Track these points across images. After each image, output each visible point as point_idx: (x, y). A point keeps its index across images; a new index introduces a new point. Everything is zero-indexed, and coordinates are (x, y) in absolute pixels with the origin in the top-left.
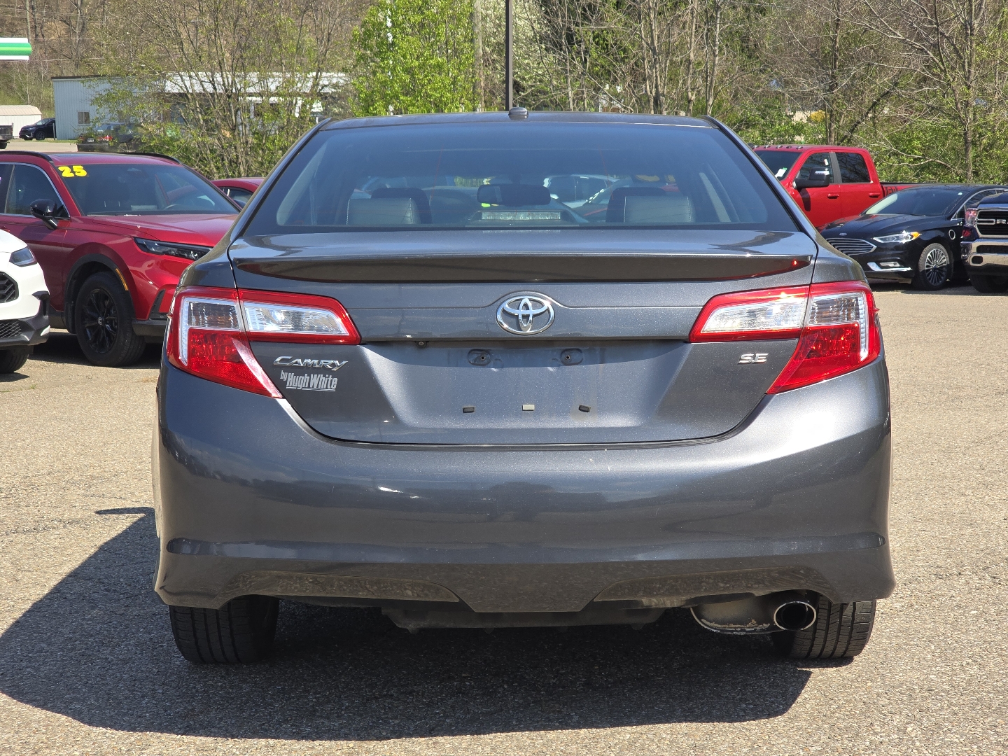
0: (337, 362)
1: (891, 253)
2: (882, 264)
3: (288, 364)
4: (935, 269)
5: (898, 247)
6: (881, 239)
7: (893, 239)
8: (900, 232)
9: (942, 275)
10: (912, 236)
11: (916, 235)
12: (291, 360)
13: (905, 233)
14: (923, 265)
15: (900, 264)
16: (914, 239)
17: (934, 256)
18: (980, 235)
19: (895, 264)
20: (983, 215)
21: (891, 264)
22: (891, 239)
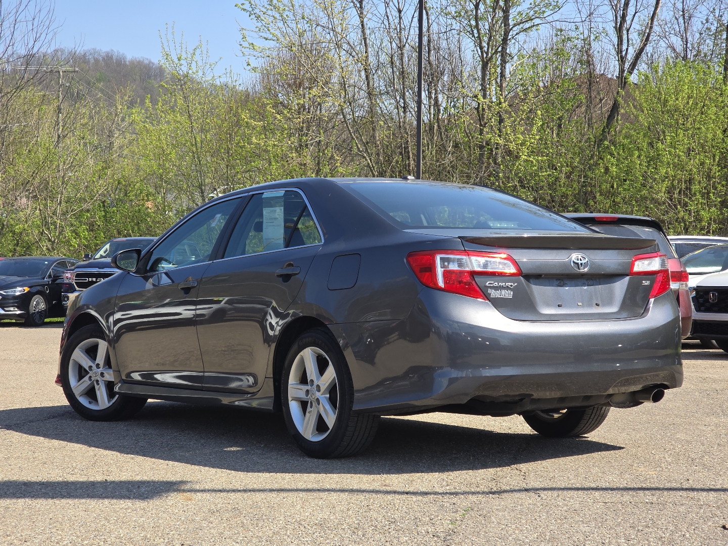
0: (512, 284)
1: (12, 301)
2: (6, 309)
3: (492, 285)
4: (38, 312)
5: (15, 297)
6: (4, 292)
7: (12, 292)
8: (15, 287)
9: (42, 316)
10: (25, 290)
11: (27, 289)
12: (493, 283)
13: (19, 289)
14: (32, 310)
15: (17, 308)
16: (25, 292)
17: (38, 304)
18: (77, 289)
19: (14, 309)
20: (78, 275)
21: (12, 309)
22: (10, 292)
